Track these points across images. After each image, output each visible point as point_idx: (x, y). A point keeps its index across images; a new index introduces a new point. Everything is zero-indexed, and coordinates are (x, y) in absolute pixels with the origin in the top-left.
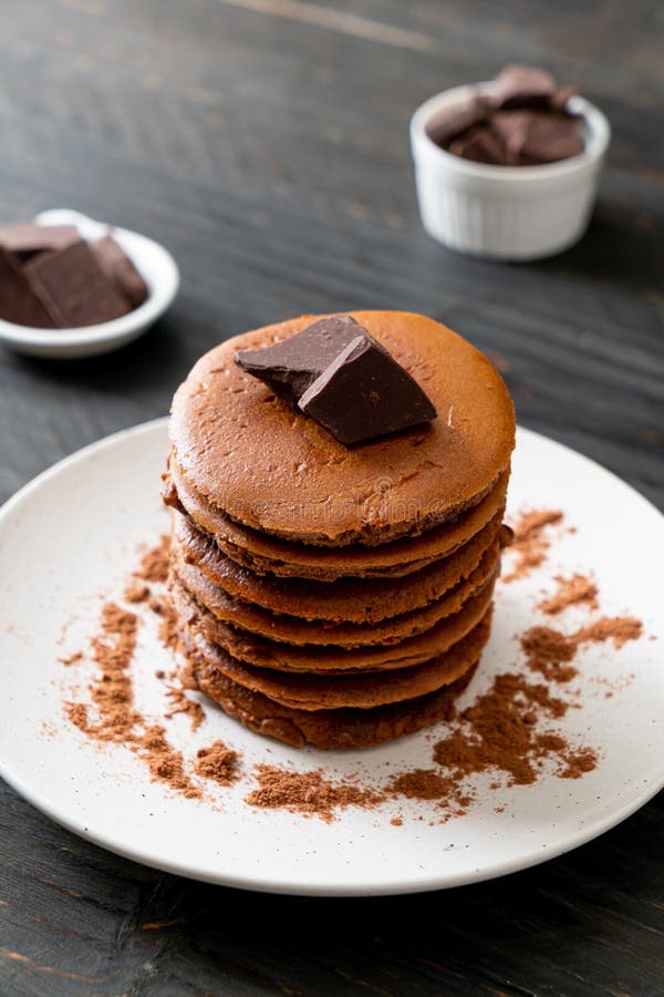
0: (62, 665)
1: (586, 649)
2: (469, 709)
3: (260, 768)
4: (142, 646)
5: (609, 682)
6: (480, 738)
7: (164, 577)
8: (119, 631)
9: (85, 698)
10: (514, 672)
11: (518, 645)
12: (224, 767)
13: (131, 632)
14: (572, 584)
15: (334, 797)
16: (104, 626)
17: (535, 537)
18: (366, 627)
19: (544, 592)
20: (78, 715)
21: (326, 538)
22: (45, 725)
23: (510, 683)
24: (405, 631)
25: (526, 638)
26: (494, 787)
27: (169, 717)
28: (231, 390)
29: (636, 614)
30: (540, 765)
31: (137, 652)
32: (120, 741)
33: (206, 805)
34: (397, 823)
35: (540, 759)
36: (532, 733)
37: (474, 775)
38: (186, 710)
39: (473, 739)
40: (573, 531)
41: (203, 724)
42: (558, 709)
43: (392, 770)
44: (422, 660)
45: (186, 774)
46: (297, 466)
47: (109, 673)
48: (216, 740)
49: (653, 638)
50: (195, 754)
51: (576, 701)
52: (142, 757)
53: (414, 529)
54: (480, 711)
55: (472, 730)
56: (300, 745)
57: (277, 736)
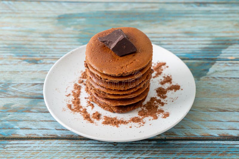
0: (66, 96)
1: (169, 92)
2: (145, 105)
3: (104, 117)
4: (82, 92)
5: (173, 98)
6: (147, 110)
7: (86, 78)
8: (77, 89)
9: (71, 103)
10: (154, 97)
11: (155, 91)
12: (98, 116)
13: (80, 89)
14: (167, 78)
15: (119, 122)
16: (74, 88)
17: (160, 68)
18: (124, 91)
19: (161, 80)
20: (70, 106)
21: (116, 75)
22: (63, 109)
23: (153, 99)
24: (132, 91)
25: (157, 89)
26: (150, 120)
27: (87, 106)
28: (97, 44)
29: (179, 84)
30: (159, 115)
31: (81, 93)
32: (78, 112)
33: (94, 124)
34: (131, 127)
35: (159, 114)
36: (157, 109)
37: (146, 118)
38: (91, 105)
39: (146, 111)
40: (167, 67)
41: (94, 108)
42: (163, 104)
43: (130, 117)
44: (135, 96)
45: (90, 118)
46: (110, 61)
47: (75, 98)
48: (96, 111)
49: (182, 89)
50: (92, 114)
51: (166, 103)
52: (82, 115)
53: (132, 73)
54: (147, 105)
55: (146, 109)
56: (112, 112)
57: (108, 111)
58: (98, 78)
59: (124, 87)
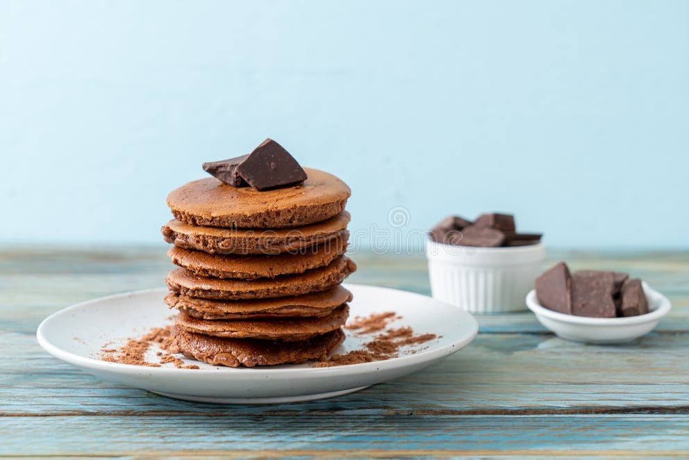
0: (104, 351)
4: (151, 349)
8: (138, 346)
13: (146, 346)
16: (128, 344)
31: (148, 350)
56: (236, 365)
57: (223, 363)
58: (198, 242)
59: (271, 269)
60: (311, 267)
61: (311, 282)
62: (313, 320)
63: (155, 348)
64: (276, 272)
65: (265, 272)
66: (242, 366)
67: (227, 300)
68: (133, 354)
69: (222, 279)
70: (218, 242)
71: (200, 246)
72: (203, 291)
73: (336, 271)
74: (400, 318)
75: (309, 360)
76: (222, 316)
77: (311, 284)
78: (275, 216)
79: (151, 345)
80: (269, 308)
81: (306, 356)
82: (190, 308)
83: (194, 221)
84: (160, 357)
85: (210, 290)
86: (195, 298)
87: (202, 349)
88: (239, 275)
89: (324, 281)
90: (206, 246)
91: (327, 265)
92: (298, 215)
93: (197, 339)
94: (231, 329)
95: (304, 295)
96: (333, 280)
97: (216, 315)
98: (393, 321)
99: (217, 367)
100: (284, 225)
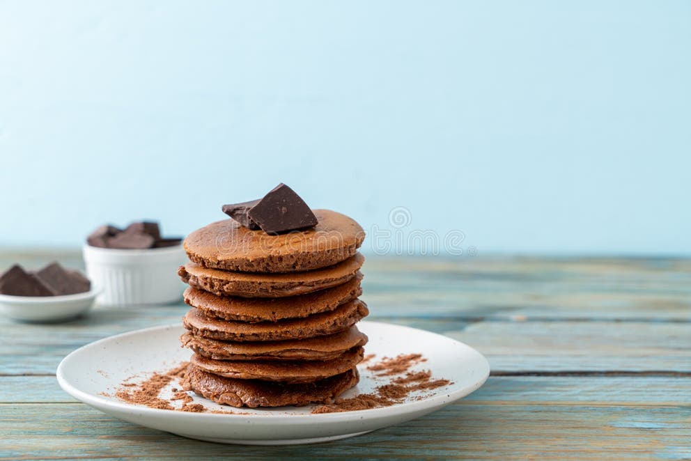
1: (415, 390)
4: (170, 384)
8: (160, 380)
11: (375, 388)
13: (167, 381)
16: (151, 379)
17: (404, 363)
18: (272, 322)
19: (399, 378)
27: (173, 400)
29: (448, 378)
49: (452, 384)
50: (181, 406)
51: (402, 401)
56: (239, 405)
57: (227, 403)
58: (206, 284)
59: (274, 313)
60: (315, 311)
61: (315, 327)
62: (317, 363)
63: (175, 383)
64: (279, 316)
65: (267, 317)
66: (245, 406)
67: (232, 341)
68: (149, 389)
69: (228, 321)
70: (223, 285)
71: (208, 288)
72: (211, 332)
73: (342, 316)
74: (424, 360)
75: (312, 402)
76: (228, 357)
77: (315, 328)
78: (278, 262)
79: (174, 380)
80: (272, 350)
81: (310, 399)
82: (199, 348)
83: (204, 264)
84: (174, 393)
85: (216, 331)
86: (205, 338)
87: (209, 388)
88: (242, 318)
89: (328, 325)
90: (213, 288)
91: (332, 309)
92: (301, 261)
93: (207, 378)
94: (234, 370)
95: (309, 338)
96: (339, 325)
97: (222, 355)
98: (417, 363)
99: (222, 406)
100: (288, 270)
